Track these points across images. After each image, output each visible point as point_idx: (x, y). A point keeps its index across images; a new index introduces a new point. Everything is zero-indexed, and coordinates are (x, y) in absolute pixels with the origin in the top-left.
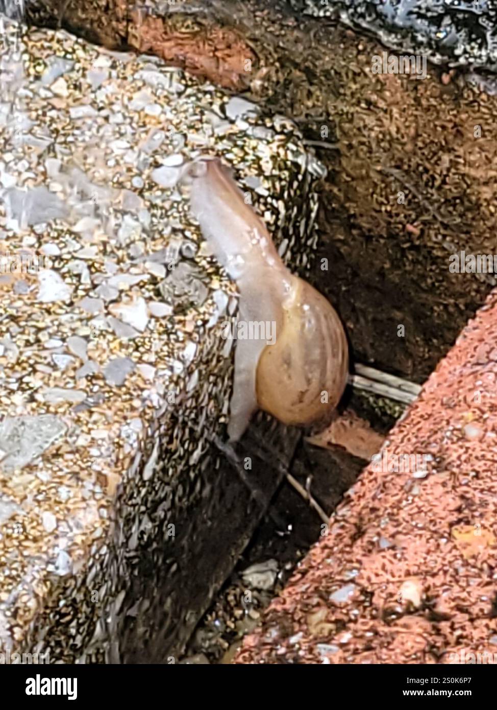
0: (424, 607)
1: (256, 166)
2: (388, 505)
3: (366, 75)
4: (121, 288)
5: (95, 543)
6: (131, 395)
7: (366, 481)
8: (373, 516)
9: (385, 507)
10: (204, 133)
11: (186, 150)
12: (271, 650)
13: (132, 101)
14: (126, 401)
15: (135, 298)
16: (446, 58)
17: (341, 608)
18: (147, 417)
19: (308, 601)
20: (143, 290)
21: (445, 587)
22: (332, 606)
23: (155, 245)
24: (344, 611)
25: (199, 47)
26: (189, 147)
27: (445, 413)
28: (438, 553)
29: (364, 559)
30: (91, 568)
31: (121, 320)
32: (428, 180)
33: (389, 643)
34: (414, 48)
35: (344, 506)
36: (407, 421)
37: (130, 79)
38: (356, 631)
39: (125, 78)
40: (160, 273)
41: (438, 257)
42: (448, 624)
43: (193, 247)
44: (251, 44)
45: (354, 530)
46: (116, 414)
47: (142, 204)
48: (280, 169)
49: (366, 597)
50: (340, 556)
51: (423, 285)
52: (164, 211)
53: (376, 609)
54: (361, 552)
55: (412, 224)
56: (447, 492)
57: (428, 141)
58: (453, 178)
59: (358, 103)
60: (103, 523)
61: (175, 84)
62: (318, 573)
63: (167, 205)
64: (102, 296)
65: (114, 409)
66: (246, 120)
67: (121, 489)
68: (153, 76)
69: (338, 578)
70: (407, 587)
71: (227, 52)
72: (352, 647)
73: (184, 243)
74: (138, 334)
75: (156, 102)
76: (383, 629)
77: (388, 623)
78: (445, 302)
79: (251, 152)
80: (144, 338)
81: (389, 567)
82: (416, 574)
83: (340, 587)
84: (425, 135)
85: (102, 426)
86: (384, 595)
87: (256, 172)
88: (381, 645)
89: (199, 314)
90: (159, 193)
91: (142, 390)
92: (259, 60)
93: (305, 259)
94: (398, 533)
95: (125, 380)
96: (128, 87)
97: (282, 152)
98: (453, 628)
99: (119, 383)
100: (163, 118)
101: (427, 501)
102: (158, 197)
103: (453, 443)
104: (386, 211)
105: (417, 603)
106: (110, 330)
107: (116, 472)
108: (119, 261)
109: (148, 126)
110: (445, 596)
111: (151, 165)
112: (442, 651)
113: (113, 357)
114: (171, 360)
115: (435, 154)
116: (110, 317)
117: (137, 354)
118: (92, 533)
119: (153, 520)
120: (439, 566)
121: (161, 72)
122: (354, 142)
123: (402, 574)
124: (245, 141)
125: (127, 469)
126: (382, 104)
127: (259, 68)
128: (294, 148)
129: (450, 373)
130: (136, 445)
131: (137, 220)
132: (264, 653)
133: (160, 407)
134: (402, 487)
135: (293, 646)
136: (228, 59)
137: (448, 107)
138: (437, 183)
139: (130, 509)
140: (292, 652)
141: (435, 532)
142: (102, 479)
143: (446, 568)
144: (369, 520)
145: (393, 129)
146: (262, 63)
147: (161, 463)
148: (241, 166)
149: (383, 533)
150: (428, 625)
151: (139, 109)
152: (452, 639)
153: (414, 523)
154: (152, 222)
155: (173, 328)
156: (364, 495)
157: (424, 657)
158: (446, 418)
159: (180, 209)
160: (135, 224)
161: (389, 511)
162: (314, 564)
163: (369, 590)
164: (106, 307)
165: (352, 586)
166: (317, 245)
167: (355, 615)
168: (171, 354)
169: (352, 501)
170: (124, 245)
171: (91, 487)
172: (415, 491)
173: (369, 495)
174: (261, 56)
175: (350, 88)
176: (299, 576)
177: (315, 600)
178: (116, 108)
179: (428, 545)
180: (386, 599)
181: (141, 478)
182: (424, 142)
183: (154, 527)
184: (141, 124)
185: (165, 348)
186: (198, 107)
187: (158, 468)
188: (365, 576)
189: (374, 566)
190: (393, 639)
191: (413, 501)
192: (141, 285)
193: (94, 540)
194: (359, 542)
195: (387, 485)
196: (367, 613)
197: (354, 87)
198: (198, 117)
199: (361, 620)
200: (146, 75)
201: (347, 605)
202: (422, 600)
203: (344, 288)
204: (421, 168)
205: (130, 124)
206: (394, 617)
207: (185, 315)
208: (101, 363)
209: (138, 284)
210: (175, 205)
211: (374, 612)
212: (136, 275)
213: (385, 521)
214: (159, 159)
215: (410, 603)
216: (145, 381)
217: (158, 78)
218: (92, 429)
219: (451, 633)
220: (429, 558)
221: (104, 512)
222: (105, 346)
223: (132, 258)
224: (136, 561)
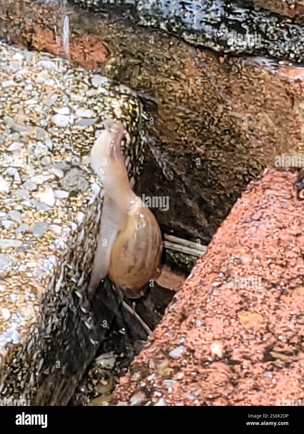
0: (224, 357)
1: (111, 113)
2: (200, 302)
3: (174, 60)
4: (38, 183)
5: (33, 326)
6: (48, 242)
7: (184, 289)
8: (190, 308)
9: (197, 303)
10: (80, 94)
11: (71, 104)
12: (137, 385)
13: (37, 78)
14: (45, 245)
15: (46, 188)
16: (223, 47)
17: (177, 360)
18: (58, 255)
19: (157, 357)
20: (51, 184)
21: (236, 346)
22: (171, 359)
23: (56, 159)
24: (179, 361)
25: (74, 47)
26: (72, 103)
27: (229, 250)
28: (231, 327)
29: (188, 332)
30: (30, 340)
31: (39, 201)
32: (210, 120)
33: (206, 378)
34: (204, 42)
35: (173, 304)
36: (207, 256)
37: (35, 66)
38: (186, 372)
39: (32, 66)
40: (60, 174)
41: (215, 166)
42: (239, 366)
43: (78, 159)
44: (106, 44)
45: (180, 317)
46: (40, 253)
47: (47, 136)
48: (126, 115)
49: (190, 352)
50: (173, 331)
51: (205, 183)
52: (60, 139)
53: (197, 360)
54: (186, 328)
55: (199, 147)
56: (234, 293)
57: (210, 97)
58: (225, 118)
59: (169, 77)
60: (36, 314)
61: (61, 67)
62: (161, 341)
63: (62, 136)
64: (27, 188)
65: (39, 250)
66: (104, 87)
67: (44, 296)
68: (48, 63)
69: (173, 343)
70: (214, 347)
71: (91, 49)
72: (184, 381)
73: (73, 158)
74: (49, 208)
75: (51, 78)
76: (201, 370)
77: (204, 367)
78: (218, 193)
79: (108, 105)
80: (53, 210)
81: (202, 336)
82: (218, 339)
83: (175, 348)
84: (208, 94)
85: (32, 260)
86: (201, 351)
87: (112, 116)
88: (201, 379)
89: (85, 196)
90: (56, 129)
91: (54, 239)
92: (110, 53)
93: (137, 169)
94: (207, 317)
95: (44, 234)
96: (34, 70)
97: (126, 105)
98: (242, 368)
99: (41, 236)
100: (55, 87)
101: (222, 298)
102: (56, 131)
103: (235, 266)
104: (185, 140)
105: (220, 355)
106: (34, 207)
107: (41, 286)
108: (36, 168)
109: (47, 91)
110: (236, 351)
111: (50, 113)
112: (236, 381)
113: (36, 221)
114: (70, 222)
115: (214, 105)
116: (33, 199)
117: (50, 219)
118: (30, 320)
119: (58, 317)
120: (232, 335)
121: (53, 61)
122: (166, 100)
123: (211, 339)
124: (104, 99)
125: (48, 284)
126: (183, 77)
127: (110, 58)
128: (133, 103)
129: (229, 228)
130: (52, 270)
131: (45, 144)
132: (133, 387)
133: (65, 249)
134: (207, 292)
135: (150, 381)
136: (92, 54)
137: (224, 77)
138: (216, 122)
139: (48, 309)
140: (150, 385)
141: (228, 316)
142: (34, 290)
143: (236, 335)
144: (189, 310)
145: (190, 91)
146: (112, 55)
147: (64, 283)
148: (103, 113)
149: (198, 317)
150: (227, 367)
151: (41, 82)
152: (242, 374)
153: (215, 311)
154: (53, 145)
155: (70, 204)
156: (184, 297)
157: (227, 385)
158: (230, 252)
159: (70, 139)
160: (44, 146)
161: (201, 305)
162: (158, 336)
163: (192, 349)
164: (30, 194)
165: (182, 347)
166: (144, 161)
167: (185, 363)
168: (69, 219)
169: (177, 301)
170: (38, 158)
171: (29, 294)
172: (215, 293)
173: (187, 297)
174: (111, 51)
175: (164, 68)
176: (149, 343)
177: (161, 356)
178: (28, 81)
179: (225, 323)
180: (202, 354)
181: (54, 291)
182: (207, 97)
183: (59, 321)
184: (43, 90)
185: (66, 216)
186: (76, 80)
187: (63, 286)
188: (189, 341)
189: (194, 336)
190: (208, 375)
191: (214, 299)
192: (50, 181)
193: (32, 324)
194: (184, 323)
195: (197, 291)
196: (192, 362)
197: (166, 67)
198: (76, 86)
199: (189, 366)
200: (44, 63)
201: (180, 358)
202: (223, 353)
203: (158, 188)
204: (206, 114)
205: (37, 90)
206: (207, 363)
207: (77, 197)
208: (30, 225)
209: (48, 181)
210: (67, 136)
211: (196, 361)
212: (47, 175)
213: (198, 310)
214: (55, 110)
215: (216, 355)
216: (56, 234)
217: (51, 64)
218: (27, 262)
219: (241, 371)
220: (225, 330)
221: (37, 308)
222: (31, 215)
223: (43, 166)
224: (49, 341)
